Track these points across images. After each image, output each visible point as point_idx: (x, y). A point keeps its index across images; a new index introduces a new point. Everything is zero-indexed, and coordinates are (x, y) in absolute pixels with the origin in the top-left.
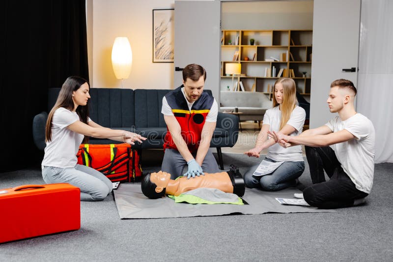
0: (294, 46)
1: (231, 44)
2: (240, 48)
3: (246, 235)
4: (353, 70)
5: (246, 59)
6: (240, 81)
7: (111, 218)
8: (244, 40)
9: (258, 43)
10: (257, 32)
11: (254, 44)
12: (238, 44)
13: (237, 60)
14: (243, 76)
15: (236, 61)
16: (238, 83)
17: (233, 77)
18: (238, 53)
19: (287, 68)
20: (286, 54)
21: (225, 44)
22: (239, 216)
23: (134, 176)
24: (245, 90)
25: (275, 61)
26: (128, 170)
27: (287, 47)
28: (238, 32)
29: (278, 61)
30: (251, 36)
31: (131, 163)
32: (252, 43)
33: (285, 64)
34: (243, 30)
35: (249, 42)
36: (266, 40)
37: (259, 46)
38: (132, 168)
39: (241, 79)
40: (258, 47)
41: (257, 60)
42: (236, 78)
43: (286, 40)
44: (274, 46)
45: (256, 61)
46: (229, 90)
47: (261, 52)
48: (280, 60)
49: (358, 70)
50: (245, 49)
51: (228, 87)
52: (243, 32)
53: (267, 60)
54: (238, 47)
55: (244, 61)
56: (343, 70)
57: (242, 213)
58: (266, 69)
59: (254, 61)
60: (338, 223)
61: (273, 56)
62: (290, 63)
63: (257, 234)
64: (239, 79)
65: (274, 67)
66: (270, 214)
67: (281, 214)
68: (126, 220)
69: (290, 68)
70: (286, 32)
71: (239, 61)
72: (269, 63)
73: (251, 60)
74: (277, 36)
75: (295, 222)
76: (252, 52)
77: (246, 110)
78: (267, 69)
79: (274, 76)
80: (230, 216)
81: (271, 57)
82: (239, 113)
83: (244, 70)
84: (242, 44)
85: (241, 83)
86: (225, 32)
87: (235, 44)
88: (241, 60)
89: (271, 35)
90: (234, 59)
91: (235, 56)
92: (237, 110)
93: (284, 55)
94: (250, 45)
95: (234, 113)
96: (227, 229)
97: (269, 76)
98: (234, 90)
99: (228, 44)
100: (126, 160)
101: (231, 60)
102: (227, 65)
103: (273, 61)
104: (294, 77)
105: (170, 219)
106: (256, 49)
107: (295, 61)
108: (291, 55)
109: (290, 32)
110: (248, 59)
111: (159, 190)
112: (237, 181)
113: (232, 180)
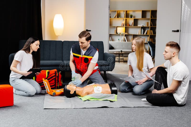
0: (153, 18)
1: (120, 18)
2: (125, 20)
3: (106, 119)
4: (178, 31)
5: (128, 25)
6: (125, 36)
7: (39, 108)
8: (127, 16)
9: (134, 17)
10: (134, 11)
11: (133, 17)
12: (124, 17)
13: (124, 25)
14: (126, 34)
15: (123, 26)
16: (124, 37)
17: (121, 34)
18: (124, 22)
19: (149, 30)
20: (149, 22)
21: (117, 17)
22: (106, 108)
23: (58, 86)
24: (127, 41)
25: (143, 26)
26: (55, 83)
27: (149, 19)
28: (124, 11)
29: (145, 26)
30: (131, 13)
31: (57, 79)
32: (131, 17)
33: (148, 27)
34: (127, 10)
35: (130, 16)
36: (139, 15)
37: (135, 18)
38: (57, 81)
39: (125, 35)
40: (134, 19)
41: (134, 26)
42: (122, 35)
43: (149, 15)
44: (142, 18)
45: (133, 26)
46: (119, 41)
47: (136, 22)
48: (145, 25)
49: (180, 31)
50: (127, 20)
51: (119, 39)
52: (126, 11)
53: (139, 26)
54: (124, 19)
55: (127, 27)
56: (173, 31)
58: (138, 30)
59: (132, 26)
60: (158, 113)
61: (142, 23)
62: (151, 27)
63: (112, 118)
64: (124, 35)
65: (142, 29)
66: (123, 108)
67: (129, 108)
68: (46, 109)
69: (151, 29)
70: (149, 11)
71: (125, 26)
72: (140, 27)
73: (130, 26)
74: (144, 13)
75: (135, 113)
76: (131, 21)
77: (127, 51)
78: (139, 30)
79: (142, 34)
80: (101, 108)
81: (141, 24)
82: (122, 53)
83: (126, 30)
84: (126, 17)
85: (125, 37)
86: (118, 11)
87: (122, 18)
88: (125, 25)
89: (140, 13)
90: (122, 25)
91: (122, 24)
92: (122, 51)
93: (148, 23)
94: (130, 18)
95: (120, 53)
96: (97, 115)
97: (140, 34)
98: (122, 41)
99: (119, 18)
100: (54, 77)
101: (120, 26)
102: (118, 28)
103: (142, 26)
104: (153, 34)
105: (69, 109)
106: (133, 20)
107: (153, 26)
108: (151, 23)
109: (151, 11)
110: (129, 25)
111: (72, 93)
112: (114, 89)
113: (111, 88)
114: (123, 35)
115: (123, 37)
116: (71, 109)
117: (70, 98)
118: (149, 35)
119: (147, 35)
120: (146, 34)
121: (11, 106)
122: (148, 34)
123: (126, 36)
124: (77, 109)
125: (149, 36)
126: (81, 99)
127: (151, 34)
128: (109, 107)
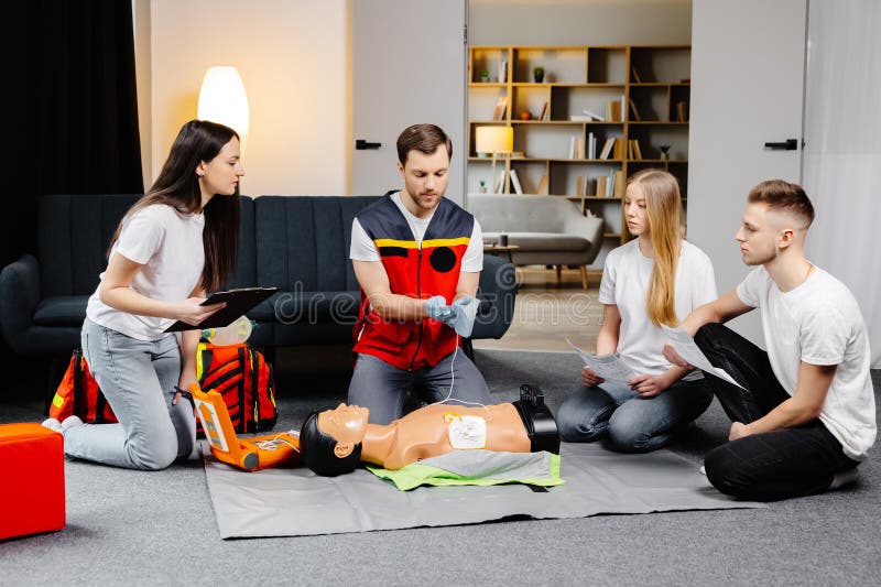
0: (639, 84)
1: (488, 81)
2: (510, 91)
3: (546, 579)
4: (791, 145)
5: (525, 115)
6: (511, 168)
7: (197, 535)
8: (520, 71)
9: (553, 78)
10: (551, 51)
11: (545, 79)
12: (506, 80)
13: (504, 118)
14: (518, 157)
15: (500, 121)
16: (505, 174)
17: (494, 159)
18: (505, 102)
19: (623, 136)
20: (620, 103)
21: (474, 81)
22: (525, 524)
23: (256, 417)
24: (524, 191)
25: (594, 119)
26: (241, 404)
27: (623, 87)
28: (504, 51)
29: (602, 119)
30: (536, 60)
31: (248, 384)
32: (539, 79)
33: (619, 127)
34: (516, 46)
35: (532, 76)
36: (573, 69)
37: (554, 84)
38: (250, 397)
39: (514, 164)
40: (553, 88)
41: (552, 119)
42: (501, 163)
43: (619, 70)
44: (591, 85)
45: (549, 121)
46: (485, 191)
47: (561, 99)
48: (606, 117)
49: (803, 144)
50: (521, 92)
51: (483, 184)
52: (516, 51)
53: (574, 119)
54: (505, 89)
55: (520, 120)
56: (767, 145)
57: (533, 516)
58: (573, 139)
59: (544, 122)
60: (776, 540)
61: (590, 107)
62: (630, 126)
63: (574, 574)
64: (508, 165)
65: (591, 135)
66: (603, 518)
67: (630, 517)
68: (237, 542)
69: (631, 137)
70: (620, 50)
71: (509, 121)
72: (579, 125)
73: (536, 119)
74: (598, 60)
75: (667, 540)
76: (538, 98)
77: (528, 240)
78: (576, 140)
79: (591, 157)
80: (502, 525)
81: (586, 112)
82: (510, 247)
83: (519, 142)
84: (514, 81)
85: (513, 174)
86: (474, 50)
87: (497, 80)
88: (513, 117)
89: (583, 58)
90: (496, 117)
91: (498, 109)
92: (505, 240)
93: (616, 107)
94: (532, 83)
95: (499, 247)
96: (496, 562)
97: (581, 157)
98: (496, 192)
99: (480, 81)
100: (236, 378)
101: (488, 118)
102: (480, 131)
103: (589, 120)
104: (639, 158)
105: (349, 536)
106: (549, 91)
107: (643, 120)
108: (633, 105)
109: (628, 52)
110: (530, 117)
111: (342, 451)
112: (541, 426)
113: (528, 424)
114: (503, 162)
115: (503, 172)
116: (358, 536)
117: (334, 480)
118: (625, 162)
119: (615, 160)
120: (611, 155)
121: (52, 532)
122: (620, 157)
123: (516, 166)
124: (389, 534)
125: (625, 167)
126: (386, 480)
127: (632, 159)
128: (536, 519)
